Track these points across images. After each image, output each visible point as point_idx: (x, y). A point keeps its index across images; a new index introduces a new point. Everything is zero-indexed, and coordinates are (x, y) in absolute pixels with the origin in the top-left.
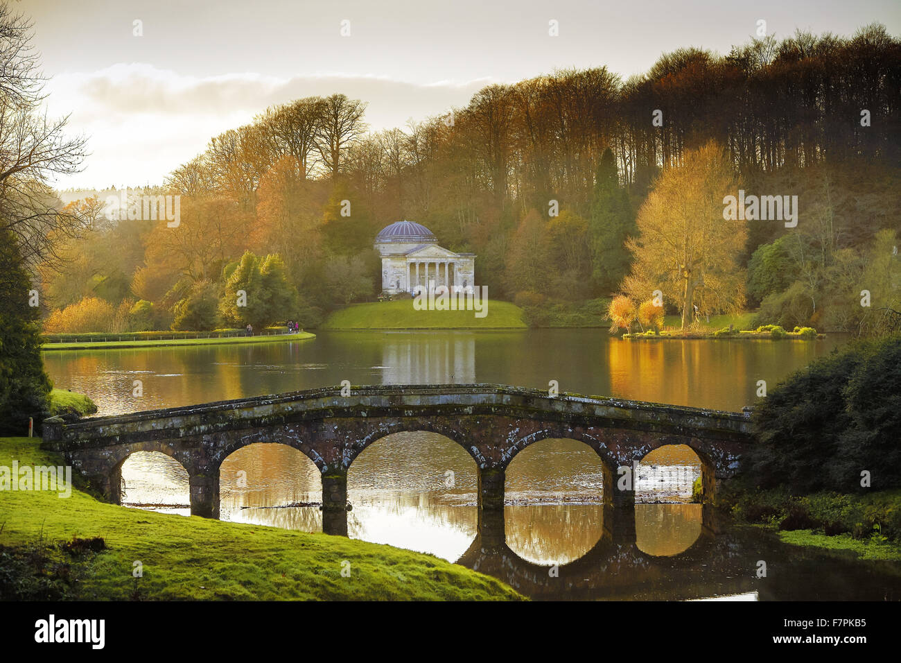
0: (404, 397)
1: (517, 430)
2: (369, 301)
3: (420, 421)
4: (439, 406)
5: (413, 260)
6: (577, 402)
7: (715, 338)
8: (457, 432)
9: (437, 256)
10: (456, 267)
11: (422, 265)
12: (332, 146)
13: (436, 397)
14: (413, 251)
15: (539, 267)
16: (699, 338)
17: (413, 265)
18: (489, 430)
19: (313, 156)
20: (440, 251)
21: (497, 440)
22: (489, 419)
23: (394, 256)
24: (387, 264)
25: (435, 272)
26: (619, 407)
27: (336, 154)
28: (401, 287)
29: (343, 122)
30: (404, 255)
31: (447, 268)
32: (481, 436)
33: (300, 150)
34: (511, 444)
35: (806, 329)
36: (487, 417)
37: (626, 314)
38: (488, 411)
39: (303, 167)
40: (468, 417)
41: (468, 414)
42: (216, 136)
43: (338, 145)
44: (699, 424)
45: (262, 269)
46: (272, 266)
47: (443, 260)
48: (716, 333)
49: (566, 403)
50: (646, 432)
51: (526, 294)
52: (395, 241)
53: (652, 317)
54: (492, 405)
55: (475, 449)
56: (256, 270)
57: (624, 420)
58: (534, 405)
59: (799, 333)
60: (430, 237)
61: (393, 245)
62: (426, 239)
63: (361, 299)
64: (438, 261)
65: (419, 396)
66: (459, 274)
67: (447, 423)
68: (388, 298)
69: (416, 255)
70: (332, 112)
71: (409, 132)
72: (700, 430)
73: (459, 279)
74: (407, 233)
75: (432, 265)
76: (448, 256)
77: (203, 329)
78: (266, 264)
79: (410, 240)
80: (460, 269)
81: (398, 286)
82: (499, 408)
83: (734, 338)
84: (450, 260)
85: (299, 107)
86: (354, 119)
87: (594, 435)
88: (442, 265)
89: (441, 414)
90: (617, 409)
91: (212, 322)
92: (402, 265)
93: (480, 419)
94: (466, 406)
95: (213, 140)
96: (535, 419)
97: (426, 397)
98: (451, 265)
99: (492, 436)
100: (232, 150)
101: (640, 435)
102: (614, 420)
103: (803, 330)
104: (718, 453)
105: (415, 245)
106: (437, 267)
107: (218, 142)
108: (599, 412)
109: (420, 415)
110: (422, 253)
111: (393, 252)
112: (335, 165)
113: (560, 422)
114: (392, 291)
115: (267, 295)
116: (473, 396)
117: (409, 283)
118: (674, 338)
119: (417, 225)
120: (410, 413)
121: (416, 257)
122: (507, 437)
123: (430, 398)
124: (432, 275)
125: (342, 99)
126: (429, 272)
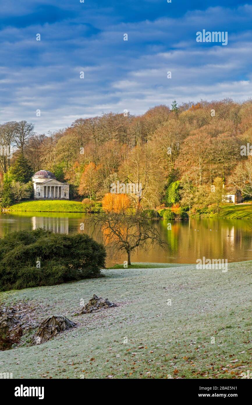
9: (55, 184)
10: (62, 188)
11: (49, 187)
12: (20, 141)
14: (46, 181)
17: (45, 187)
20: (56, 182)
24: (36, 186)
27: (22, 144)
28: (41, 195)
29: (26, 131)
30: (42, 183)
31: (58, 188)
33: (8, 141)
43: (23, 140)
47: (58, 185)
52: (39, 177)
61: (38, 179)
63: (24, 200)
64: (55, 186)
66: (63, 191)
70: (21, 127)
73: (63, 193)
74: (44, 175)
75: (53, 187)
79: (45, 177)
80: (64, 189)
81: (39, 195)
84: (59, 186)
86: (30, 130)
92: (41, 187)
98: (60, 187)
106: (55, 188)
110: (49, 183)
112: (22, 148)
114: (37, 196)
117: (43, 194)
121: (47, 184)
124: (53, 191)
125: (25, 122)
126: (51, 190)
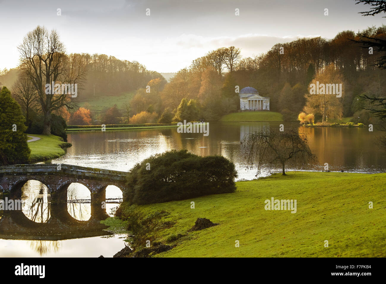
0: (27, 169)
1: (62, 180)
2: (235, 112)
3: (32, 177)
4: (38, 172)
5: (250, 99)
6: (80, 171)
7: (331, 127)
8: (43, 180)
9: (257, 98)
10: (264, 101)
11: (252, 101)
12: (230, 63)
13: (37, 169)
14: (250, 96)
15: (289, 102)
16: (326, 126)
17: (249, 101)
18: (53, 180)
19: (224, 66)
21: (55, 183)
22: (53, 177)
23: (243, 98)
24: (241, 100)
25: (257, 103)
26: (93, 173)
27: (231, 65)
28: (246, 108)
29: (234, 55)
30: (247, 98)
31: (260, 102)
32: (50, 182)
33: (219, 63)
34: (60, 184)
35: (360, 124)
36: (52, 176)
37: (304, 119)
38: (52, 174)
39: (220, 70)
40: (46, 176)
41: (46, 175)
42: (194, 60)
43: (232, 62)
44: (118, 179)
45: (189, 104)
46: (191, 103)
47: (260, 99)
48: (331, 125)
49: (76, 172)
50: (101, 181)
51: (285, 110)
52: (245, 93)
53: (311, 119)
54: (54, 172)
55: (49, 186)
56: (186, 104)
57: (94, 177)
58: (66, 172)
59: (358, 125)
60: (256, 92)
61: (244, 94)
62: (254, 92)
63: (233, 112)
64: (257, 99)
65: (32, 169)
66: (265, 104)
67: (40, 177)
68: (241, 111)
69: (250, 98)
70: (230, 52)
71: (253, 59)
72: (118, 181)
73: (265, 105)
74: (249, 91)
75: (256, 101)
76: (261, 98)
77: (167, 123)
78: (190, 102)
79: (250, 93)
80: (265, 102)
81: (245, 107)
82: (56, 173)
83: (337, 127)
84: (262, 99)
85: (219, 51)
86: (237, 54)
87: (85, 182)
88: (259, 101)
89: (38, 175)
90: (92, 174)
91: (170, 120)
92: (246, 101)
93: (50, 176)
94: (46, 172)
95: (193, 61)
96: (67, 177)
97: (34, 169)
98: (262, 101)
99: (54, 182)
100: (199, 65)
101: (99, 182)
102: (91, 177)
103: (359, 124)
104: (123, 188)
105: (251, 94)
106: (257, 102)
107: (195, 61)
108: (87, 175)
109: (31, 175)
110: (253, 97)
111: (244, 97)
112: (231, 69)
113: (74, 178)
114: (243, 109)
115: (189, 112)
116: (48, 169)
117: (248, 107)
118: (317, 126)
119: (252, 88)
120: (29, 174)
122: (58, 182)
123: (35, 169)
124: (256, 104)
125: (234, 48)
126: (255, 103)
